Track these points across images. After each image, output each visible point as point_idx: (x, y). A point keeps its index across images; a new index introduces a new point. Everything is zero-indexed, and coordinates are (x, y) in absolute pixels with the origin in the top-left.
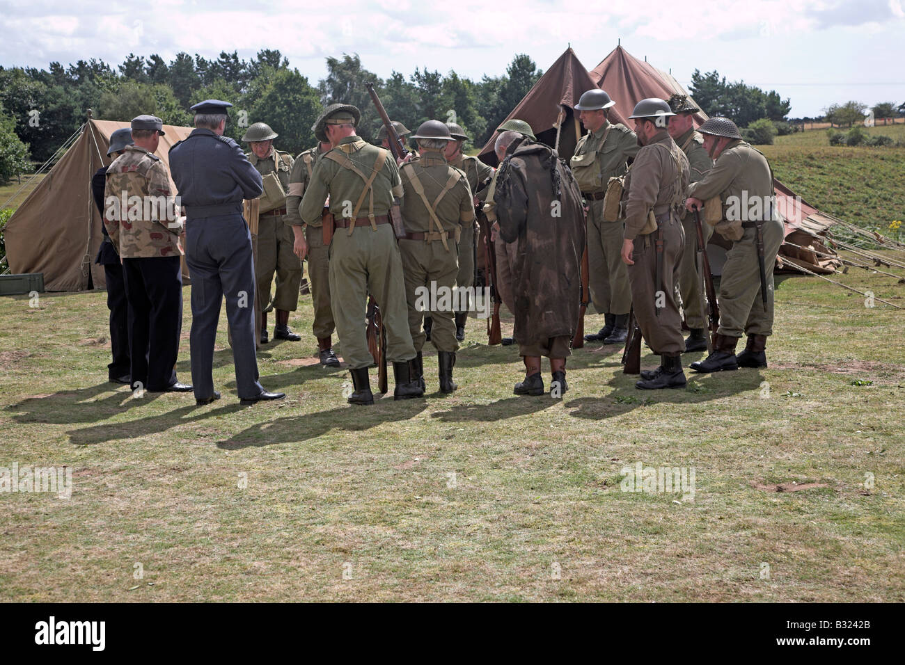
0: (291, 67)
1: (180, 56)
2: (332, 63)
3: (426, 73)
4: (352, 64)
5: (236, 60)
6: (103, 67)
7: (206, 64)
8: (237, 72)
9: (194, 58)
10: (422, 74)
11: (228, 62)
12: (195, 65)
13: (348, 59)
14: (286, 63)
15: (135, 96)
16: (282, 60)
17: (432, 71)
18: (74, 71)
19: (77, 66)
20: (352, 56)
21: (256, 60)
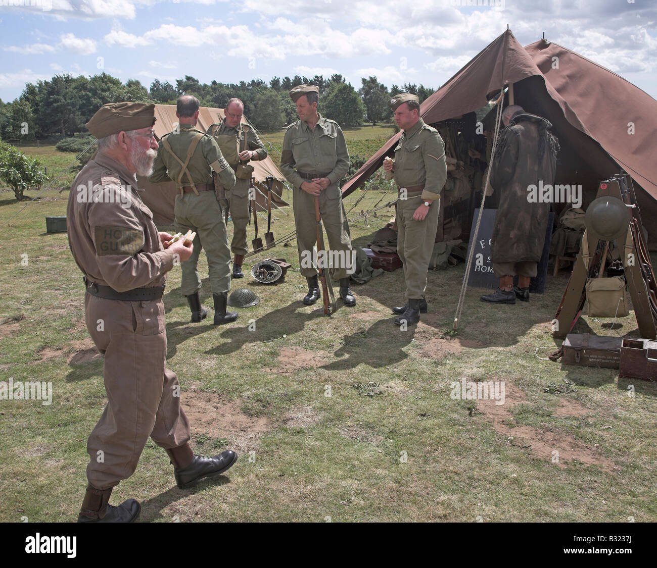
0: (347, 83)
1: (296, 77)
2: (364, 80)
3: (410, 85)
4: (373, 80)
5: (322, 79)
6: (262, 83)
7: (308, 81)
8: (322, 84)
9: (302, 78)
10: (408, 86)
11: (318, 80)
12: (302, 81)
13: (371, 78)
14: (344, 80)
15: (271, 96)
16: (342, 79)
17: (412, 84)
18: (249, 85)
19: (251, 83)
20: (373, 77)
21: (331, 79)
